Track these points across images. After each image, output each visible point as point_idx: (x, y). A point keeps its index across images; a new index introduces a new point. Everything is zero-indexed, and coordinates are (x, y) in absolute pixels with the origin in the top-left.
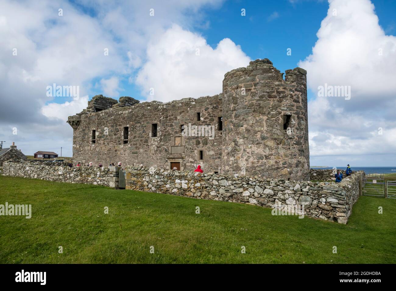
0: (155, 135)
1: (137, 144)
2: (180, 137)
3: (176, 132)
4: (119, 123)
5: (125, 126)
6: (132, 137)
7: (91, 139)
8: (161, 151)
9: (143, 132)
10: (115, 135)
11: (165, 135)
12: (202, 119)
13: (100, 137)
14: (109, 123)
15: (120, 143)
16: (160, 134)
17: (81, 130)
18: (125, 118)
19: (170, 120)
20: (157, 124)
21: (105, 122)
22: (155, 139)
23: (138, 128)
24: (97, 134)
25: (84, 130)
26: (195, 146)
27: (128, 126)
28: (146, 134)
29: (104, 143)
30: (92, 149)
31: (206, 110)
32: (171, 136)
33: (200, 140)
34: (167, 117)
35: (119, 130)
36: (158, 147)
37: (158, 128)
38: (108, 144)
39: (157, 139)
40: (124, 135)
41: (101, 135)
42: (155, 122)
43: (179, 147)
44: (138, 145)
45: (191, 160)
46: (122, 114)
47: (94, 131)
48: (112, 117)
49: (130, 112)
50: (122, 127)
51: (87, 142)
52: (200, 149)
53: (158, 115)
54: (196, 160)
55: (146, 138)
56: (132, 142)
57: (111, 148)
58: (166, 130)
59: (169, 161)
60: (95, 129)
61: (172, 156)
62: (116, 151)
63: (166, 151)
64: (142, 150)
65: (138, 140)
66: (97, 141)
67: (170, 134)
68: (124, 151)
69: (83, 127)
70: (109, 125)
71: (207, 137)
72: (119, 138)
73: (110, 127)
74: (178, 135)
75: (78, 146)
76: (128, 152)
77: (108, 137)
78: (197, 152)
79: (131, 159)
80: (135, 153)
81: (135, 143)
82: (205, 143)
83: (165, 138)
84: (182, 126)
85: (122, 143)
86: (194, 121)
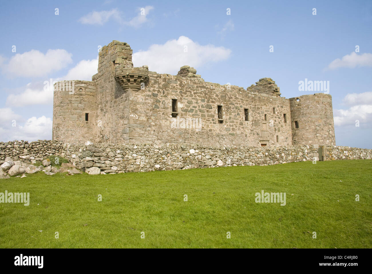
0: (247, 119)
1: (233, 125)
2: (265, 124)
3: (262, 119)
4: (212, 99)
5: (219, 104)
6: (228, 117)
7: (170, 111)
8: (254, 134)
9: (238, 115)
10: (208, 111)
11: (255, 121)
12: (276, 113)
13: (186, 111)
14: (199, 96)
15: (214, 122)
16: (252, 119)
18: (218, 95)
20: (248, 109)
21: (192, 93)
22: (249, 123)
23: (233, 110)
26: (274, 132)
27: (222, 105)
28: (240, 117)
31: (278, 107)
32: (260, 122)
33: (276, 128)
34: (255, 106)
35: (212, 107)
36: (252, 131)
37: (250, 113)
41: (187, 108)
42: (247, 107)
43: (266, 132)
44: (234, 127)
45: (273, 142)
46: (214, 90)
48: (201, 89)
49: (223, 91)
50: (216, 105)
51: (163, 114)
52: (277, 134)
53: (249, 102)
54: (275, 143)
55: (240, 121)
56: (228, 122)
57: (204, 126)
58: (256, 117)
59: (260, 143)
60: (176, 98)
61: (261, 139)
63: (258, 134)
64: (238, 132)
65: (233, 122)
66: (182, 115)
67: (258, 120)
68: (221, 131)
69: (154, 90)
70: (198, 98)
71: (280, 126)
72: (213, 116)
73: (199, 101)
74: (264, 122)
75: (143, 118)
76: (224, 133)
77: (198, 113)
78: (275, 136)
79: (228, 141)
80: (232, 135)
81: (231, 124)
82: (279, 131)
83: (256, 123)
84: (265, 115)
85: (217, 122)
86: (272, 114)
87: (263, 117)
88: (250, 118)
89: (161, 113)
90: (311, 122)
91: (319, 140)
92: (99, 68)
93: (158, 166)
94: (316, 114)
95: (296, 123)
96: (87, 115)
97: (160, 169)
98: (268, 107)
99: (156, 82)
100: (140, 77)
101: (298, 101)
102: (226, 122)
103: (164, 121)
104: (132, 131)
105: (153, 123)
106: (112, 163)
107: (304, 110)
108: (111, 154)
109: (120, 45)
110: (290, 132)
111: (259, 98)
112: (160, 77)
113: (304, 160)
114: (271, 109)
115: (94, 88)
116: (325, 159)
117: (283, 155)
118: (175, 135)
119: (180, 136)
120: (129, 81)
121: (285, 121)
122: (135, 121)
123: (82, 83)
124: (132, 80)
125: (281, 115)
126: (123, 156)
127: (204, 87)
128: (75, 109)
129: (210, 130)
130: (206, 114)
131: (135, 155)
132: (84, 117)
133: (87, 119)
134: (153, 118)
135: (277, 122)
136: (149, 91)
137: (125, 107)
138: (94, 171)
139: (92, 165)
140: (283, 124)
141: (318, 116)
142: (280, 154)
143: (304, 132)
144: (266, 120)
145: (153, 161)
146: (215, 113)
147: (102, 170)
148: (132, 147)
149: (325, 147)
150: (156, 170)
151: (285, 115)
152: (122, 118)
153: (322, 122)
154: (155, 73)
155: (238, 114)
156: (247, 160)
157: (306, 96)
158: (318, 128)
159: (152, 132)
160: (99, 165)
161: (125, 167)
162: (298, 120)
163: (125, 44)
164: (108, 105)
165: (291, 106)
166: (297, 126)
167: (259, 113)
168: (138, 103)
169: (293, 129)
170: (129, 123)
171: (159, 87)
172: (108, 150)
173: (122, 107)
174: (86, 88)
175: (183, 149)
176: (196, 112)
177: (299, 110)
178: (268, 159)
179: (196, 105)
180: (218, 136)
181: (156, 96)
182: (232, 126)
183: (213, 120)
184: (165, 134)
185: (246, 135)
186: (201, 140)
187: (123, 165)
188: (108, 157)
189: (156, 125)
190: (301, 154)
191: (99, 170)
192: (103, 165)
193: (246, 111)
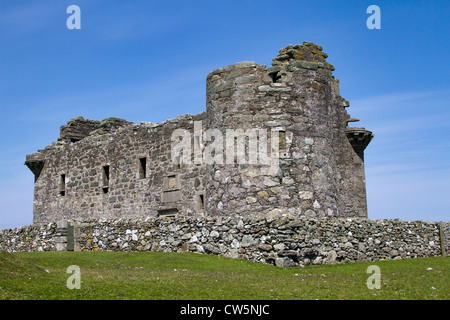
0: (143, 176)
4: (97, 160)
5: (105, 164)
6: (114, 181)
7: (59, 189)
8: (150, 201)
10: (92, 179)
11: (156, 175)
13: (71, 185)
14: (84, 162)
15: (98, 192)
17: (45, 175)
19: (162, 151)
20: (146, 158)
21: (78, 161)
22: (143, 182)
23: (122, 167)
24: (67, 180)
25: (49, 176)
26: (193, 188)
27: (108, 164)
28: (132, 175)
29: (77, 195)
32: (164, 175)
33: (199, 178)
34: (158, 147)
35: (97, 171)
36: (147, 195)
37: (148, 165)
38: (82, 195)
39: (146, 182)
40: (104, 179)
41: (72, 182)
43: (173, 192)
44: (121, 194)
45: (189, 211)
46: (101, 145)
47: (63, 176)
48: (87, 152)
49: (111, 143)
50: (100, 167)
51: (53, 195)
52: (200, 192)
53: (148, 144)
55: (131, 181)
57: (86, 201)
58: (158, 167)
60: (64, 173)
62: (92, 205)
63: (157, 200)
64: (127, 201)
65: (121, 186)
66: (68, 191)
67: (161, 173)
70: (83, 164)
72: (98, 184)
73: (85, 168)
76: (108, 205)
77: (82, 184)
78: (196, 198)
81: (118, 190)
82: (205, 183)
83: (156, 178)
85: (101, 192)
88: (149, 173)
102: (112, 189)
103: (53, 203)
116: (76, 247)
127: (89, 147)
130: (90, 183)
134: (46, 201)
146: (99, 179)
155: (129, 172)
176: (80, 183)
179: (80, 175)
182: (119, 193)
183: (96, 190)
193: (143, 161)
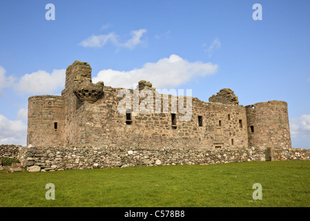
0: (201, 125)
2: (220, 129)
3: (217, 125)
6: (181, 124)
7: (124, 119)
8: (208, 138)
9: (191, 121)
10: (161, 119)
11: (209, 126)
12: (231, 119)
13: (139, 119)
15: (168, 128)
16: (206, 125)
20: (202, 116)
22: (202, 128)
24: (134, 114)
26: (229, 136)
28: (194, 123)
29: (147, 126)
30: (127, 131)
31: (233, 114)
32: (214, 127)
33: (231, 132)
34: (210, 113)
35: (166, 115)
37: (204, 120)
38: (153, 128)
39: (204, 128)
40: (172, 121)
41: (141, 117)
42: (200, 115)
43: (220, 136)
44: (188, 132)
45: (228, 145)
50: (169, 113)
51: (118, 122)
52: (232, 138)
53: (203, 110)
54: (230, 145)
55: (194, 126)
56: (181, 128)
58: (210, 123)
61: (216, 142)
64: (192, 136)
65: (187, 127)
66: (136, 122)
67: (212, 126)
68: (174, 136)
69: (109, 102)
71: (235, 130)
72: (167, 123)
74: (219, 127)
75: (99, 126)
76: (178, 137)
77: (152, 120)
78: (230, 140)
79: (181, 144)
80: (186, 138)
81: (185, 129)
82: (234, 135)
83: (210, 128)
84: (220, 121)
85: (171, 128)
86: (227, 120)
87: (218, 123)
88: (204, 124)
89: (116, 121)
90: (266, 126)
91: (273, 143)
92: (66, 85)
93: (96, 165)
94: (270, 119)
95: (252, 127)
96: (56, 124)
97: (98, 167)
98: (222, 114)
99: (110, 95)
100: (93, 91)
101: (253, 108)
102: (179, 128)
103: (118, 128)
104: (88, 137)
105: (108, 130)
106: (52, 162)
107: (259, 116)
108: (51, 155)
109: (81, 64)
110: (247, 136)
111: (214, 106)
112: (115, 91)
113: (249, 160)
114: (226, 116)
115: (62, 101)
116: (273, 159)
117: (225, 155)
118: (129, 139)
119: (134, 140)
120: (84, 94)
121: (241, 126)
122: (91, 128)
123: (51, 97)
124: (86, 94)
125: (236, 121)
126: (63, 156)
128: (45, 119)
129: (164, 135)
130: (159, 121)
131: (74, 156)
132: (54, 125)
133: (56, 127)
134: (107, 125)
135: (232, 127)
136: (104, 102)
137: (83, 117)
138: (35, 169)
139: (32, 164)
140: (239, 129)
141: (272, 121)
142: (222, 154)
143: (259, 135)
144: (220, 125)
145: (91, 160)
146: (168, 120)
147: (42, 168)
148: (71, 149)
149: (272, 149)
150: (95, 168)
151: (240, 121)
152: (81, 125)
153: (276, 127)
154: (110, 87)
156: (186, 160)
157: (261, 103)
158: (272, 132)
159: (107, 137)
160: (39, 164)
161: (64, 166)
162: (253, 125)
163: (85, 64)
164: (72, 115)
165: (247, 113)
166: (253, 131)
167: (213, 120)
168: (94, 113)
169: (249, 133)
170: (85, 130)
171: (114, 100)
172: (48, 151)
173: (80, 116)
174: (54, 101)
175: (121, 151)
176: (150, 119)
177: (254, 116)
178: (209, 159)
180: (171, 139)
181: (111, 106)
182: (186, 131)
183: (166, 126)
184: (120, 139)
185: (200, 139)
186: (154, 143)
187: (62, 164)
188: (48, 157)
189: (110, 131)
190: (245, 154)
191: (40, 168)
192: (43, 164)
193: (200, 118)
